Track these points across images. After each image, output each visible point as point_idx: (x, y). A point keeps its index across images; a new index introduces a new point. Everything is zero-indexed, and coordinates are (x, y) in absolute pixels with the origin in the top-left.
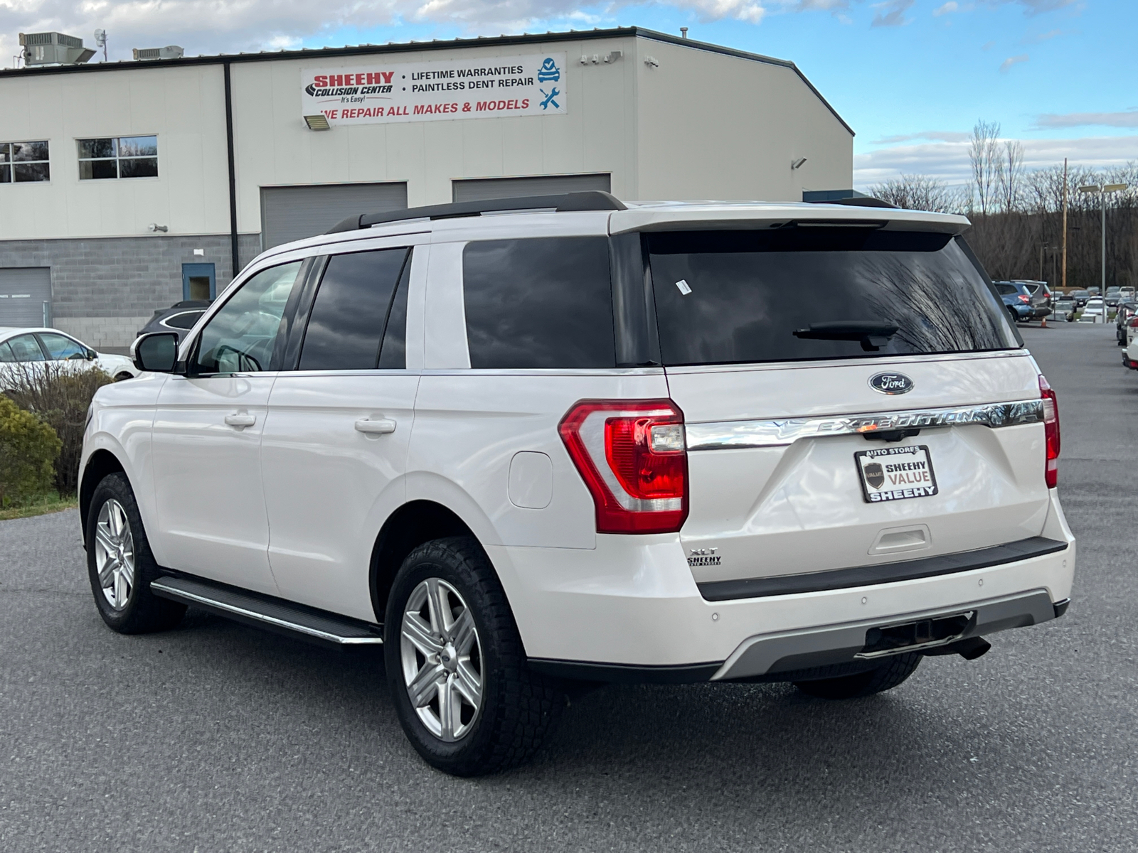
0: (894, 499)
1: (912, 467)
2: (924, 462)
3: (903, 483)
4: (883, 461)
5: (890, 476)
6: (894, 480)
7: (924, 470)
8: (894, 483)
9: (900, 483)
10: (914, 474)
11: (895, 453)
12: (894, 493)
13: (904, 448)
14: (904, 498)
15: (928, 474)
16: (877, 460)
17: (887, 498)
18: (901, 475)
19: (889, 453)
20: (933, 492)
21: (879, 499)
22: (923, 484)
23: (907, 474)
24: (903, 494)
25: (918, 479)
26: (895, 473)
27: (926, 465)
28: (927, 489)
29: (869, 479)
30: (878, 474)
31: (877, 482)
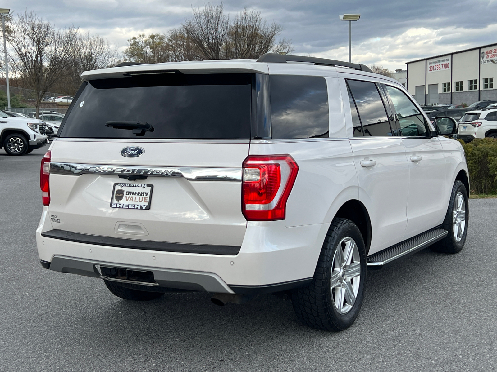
0: (123, 208)
1: (140, 194)
2: (148, 193)
3: (131, 201)
4: (126, 189)
5: (126, 197)
6: (127, 199)
7: (146, 197)
8: (127, 200)
9: (130, 201)
10: (140, 198)
11: (133, 186)
12: (124, 205)
13: (139, 184)
14: (128, 208)
15: (148, 199)
16: (123, 188)
17: (120, 207)
18: (132, 197)
19: (130, 186)
20: (145, 208)
21: (115, 206)
22: (142, 203)
23: (135, 197)
24: (128, 206)
25: (141, 200)
26: (129, 195)
27: (149, 195)
28: (143, 206)
29: (116, 197)
30: (121, 195)
31: (119, 198)
